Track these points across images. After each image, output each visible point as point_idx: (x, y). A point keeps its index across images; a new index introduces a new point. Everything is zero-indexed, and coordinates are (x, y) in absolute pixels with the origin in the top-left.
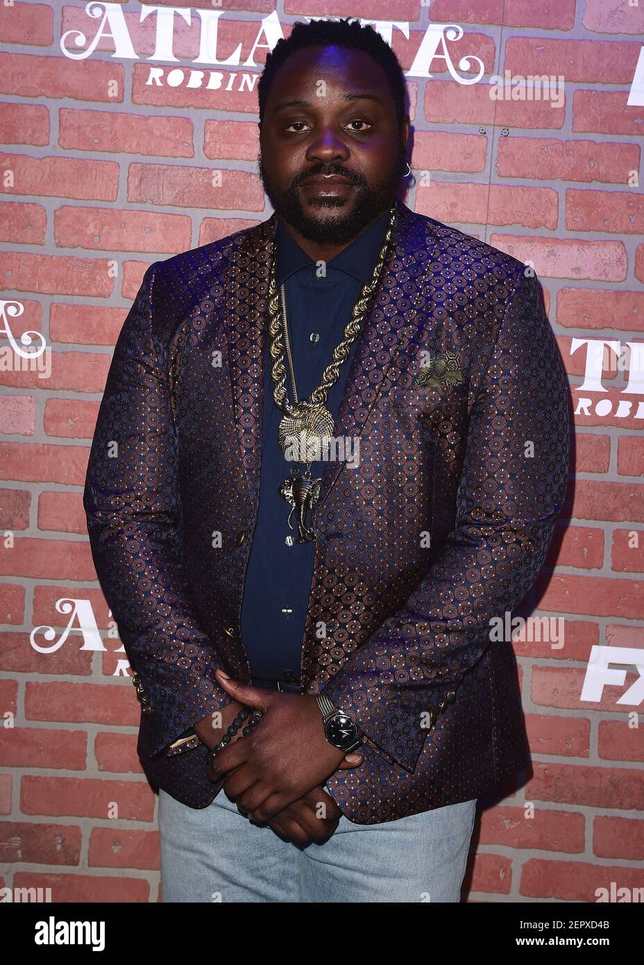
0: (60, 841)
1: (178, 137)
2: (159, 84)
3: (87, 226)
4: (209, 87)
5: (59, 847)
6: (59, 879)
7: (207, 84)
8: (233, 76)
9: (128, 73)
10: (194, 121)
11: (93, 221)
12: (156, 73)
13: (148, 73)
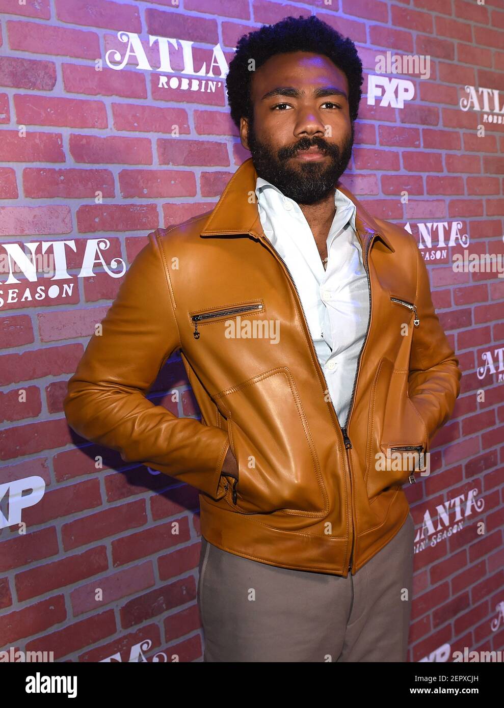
0: (184, 588)
1: (180, 121)
2: (166, 87)
3: (139, 182)
4: (192, 89)
5: (184, 592)
6: (188, 611)
7: (191, 87)
8: (204, 82)
9: (148, 79)
10: (188, 110)
11: (142, 178)
12: (163, 80)
13: (159, 79)
